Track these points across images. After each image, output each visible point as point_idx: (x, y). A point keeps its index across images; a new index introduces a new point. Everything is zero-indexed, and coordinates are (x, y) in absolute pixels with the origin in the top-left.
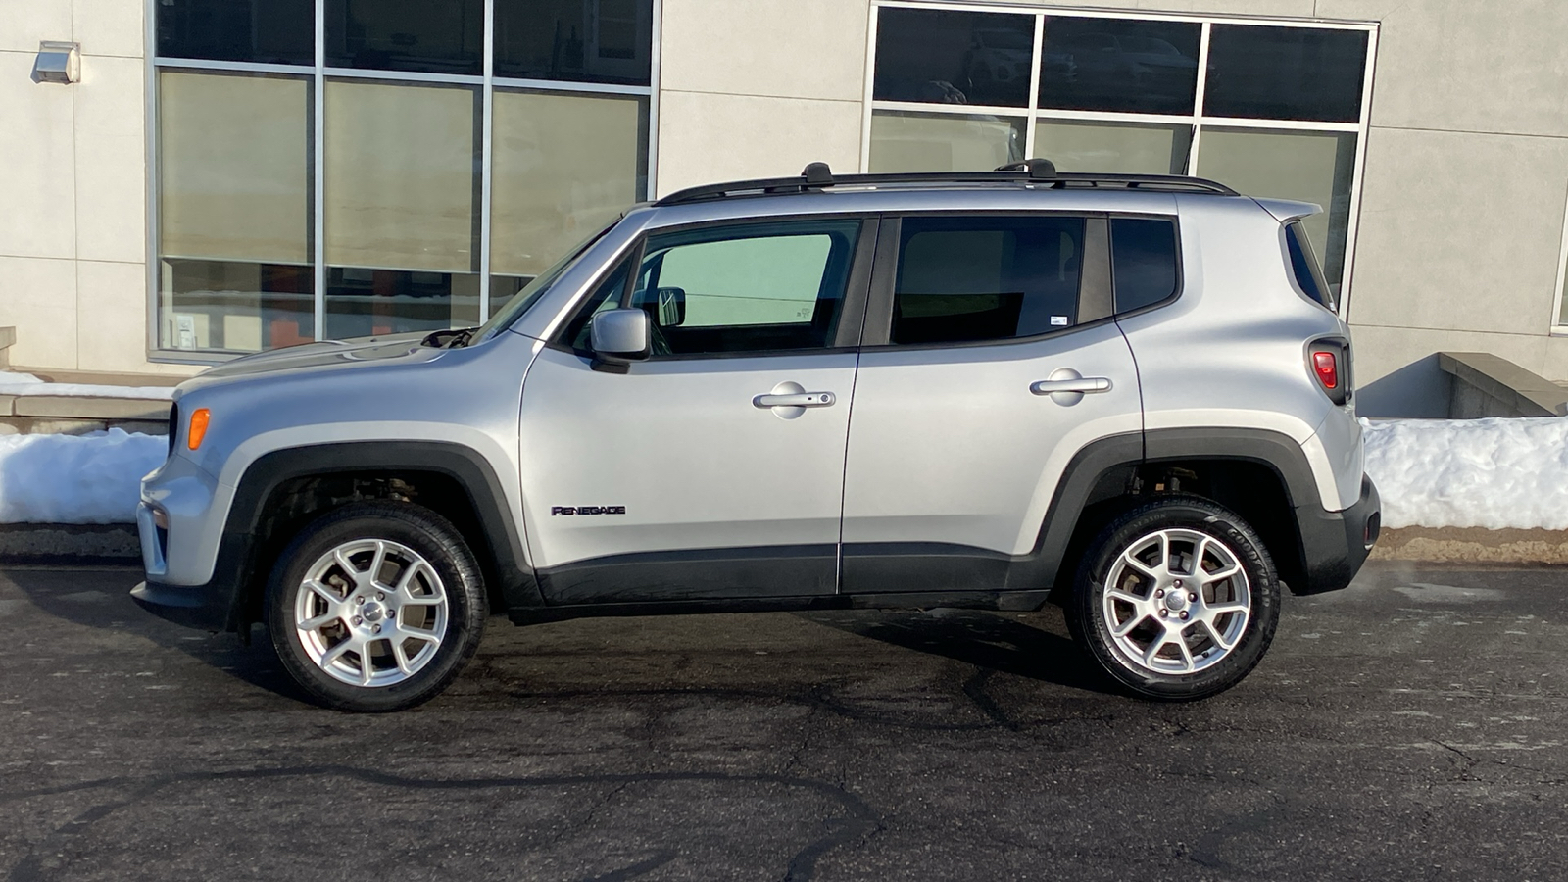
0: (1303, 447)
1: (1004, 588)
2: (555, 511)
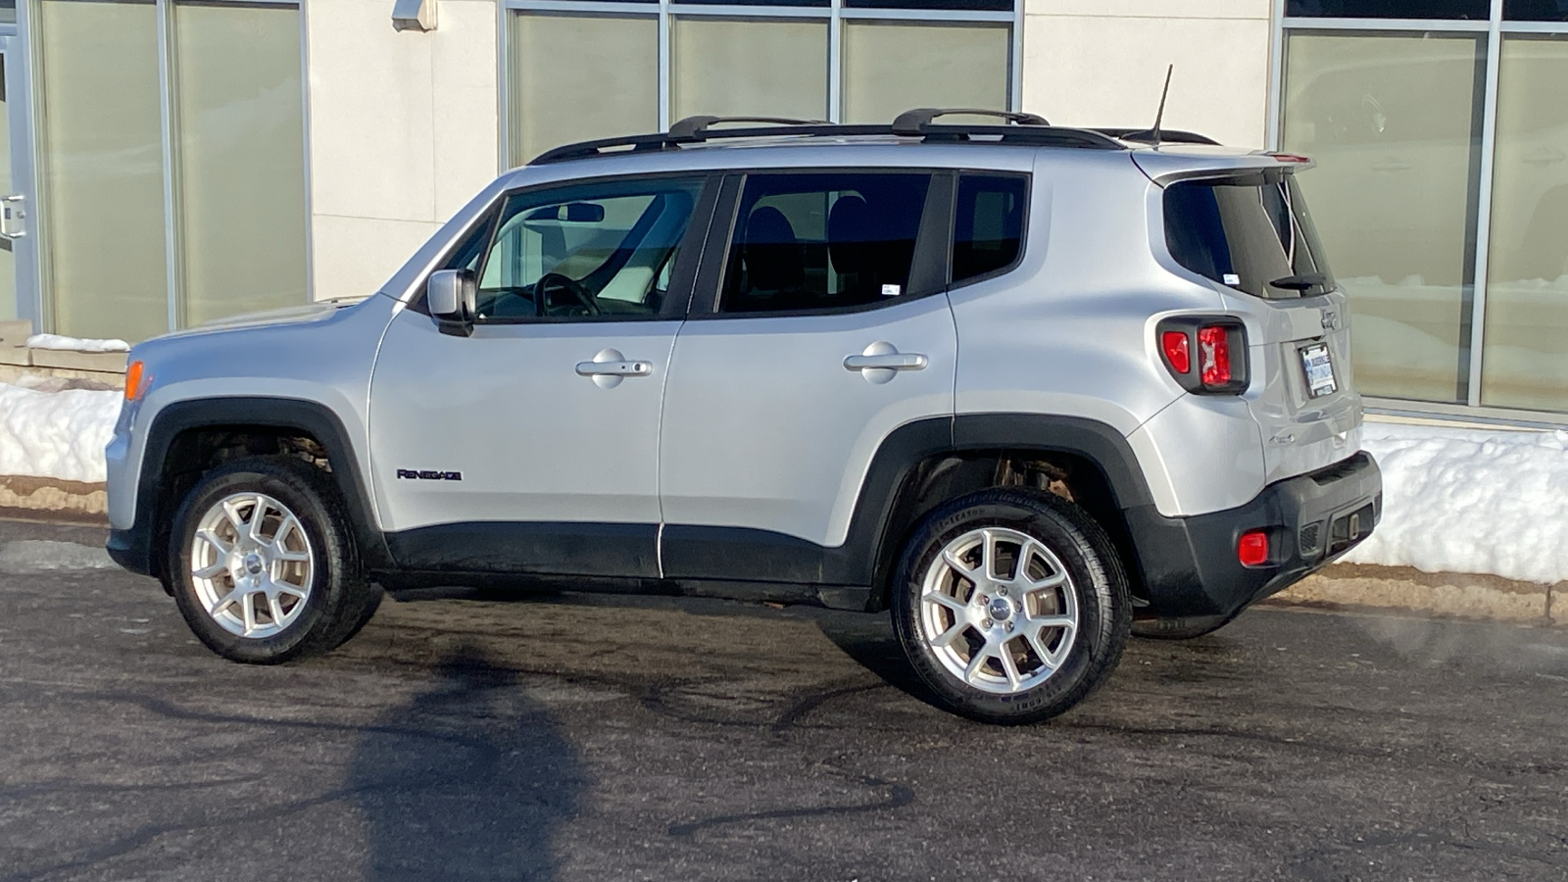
0: (1127, 439)
1: (819, 582)
2: (401, 473)
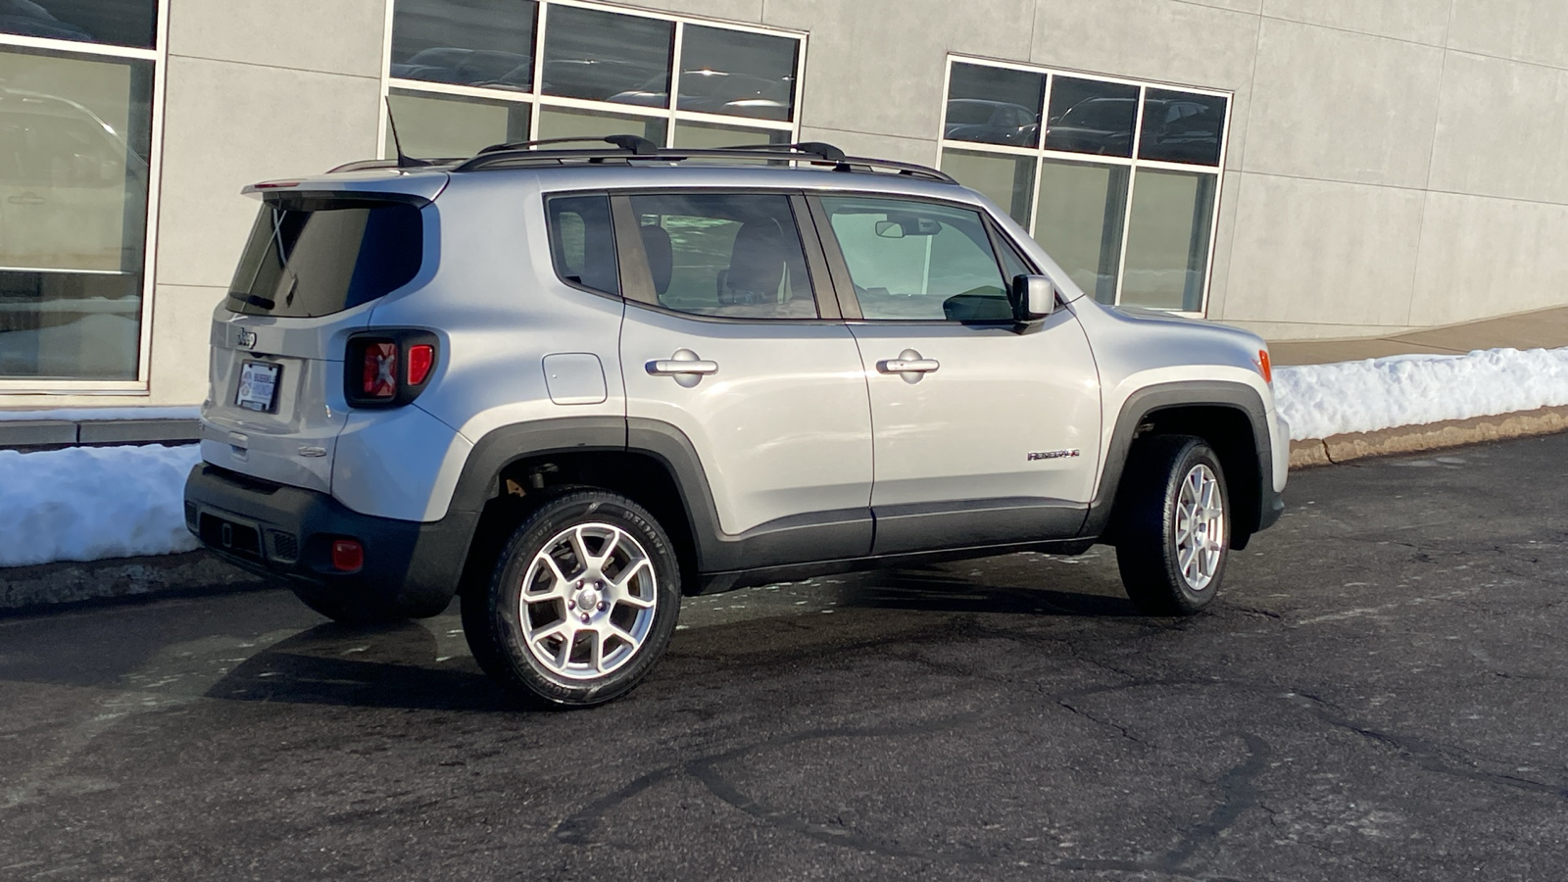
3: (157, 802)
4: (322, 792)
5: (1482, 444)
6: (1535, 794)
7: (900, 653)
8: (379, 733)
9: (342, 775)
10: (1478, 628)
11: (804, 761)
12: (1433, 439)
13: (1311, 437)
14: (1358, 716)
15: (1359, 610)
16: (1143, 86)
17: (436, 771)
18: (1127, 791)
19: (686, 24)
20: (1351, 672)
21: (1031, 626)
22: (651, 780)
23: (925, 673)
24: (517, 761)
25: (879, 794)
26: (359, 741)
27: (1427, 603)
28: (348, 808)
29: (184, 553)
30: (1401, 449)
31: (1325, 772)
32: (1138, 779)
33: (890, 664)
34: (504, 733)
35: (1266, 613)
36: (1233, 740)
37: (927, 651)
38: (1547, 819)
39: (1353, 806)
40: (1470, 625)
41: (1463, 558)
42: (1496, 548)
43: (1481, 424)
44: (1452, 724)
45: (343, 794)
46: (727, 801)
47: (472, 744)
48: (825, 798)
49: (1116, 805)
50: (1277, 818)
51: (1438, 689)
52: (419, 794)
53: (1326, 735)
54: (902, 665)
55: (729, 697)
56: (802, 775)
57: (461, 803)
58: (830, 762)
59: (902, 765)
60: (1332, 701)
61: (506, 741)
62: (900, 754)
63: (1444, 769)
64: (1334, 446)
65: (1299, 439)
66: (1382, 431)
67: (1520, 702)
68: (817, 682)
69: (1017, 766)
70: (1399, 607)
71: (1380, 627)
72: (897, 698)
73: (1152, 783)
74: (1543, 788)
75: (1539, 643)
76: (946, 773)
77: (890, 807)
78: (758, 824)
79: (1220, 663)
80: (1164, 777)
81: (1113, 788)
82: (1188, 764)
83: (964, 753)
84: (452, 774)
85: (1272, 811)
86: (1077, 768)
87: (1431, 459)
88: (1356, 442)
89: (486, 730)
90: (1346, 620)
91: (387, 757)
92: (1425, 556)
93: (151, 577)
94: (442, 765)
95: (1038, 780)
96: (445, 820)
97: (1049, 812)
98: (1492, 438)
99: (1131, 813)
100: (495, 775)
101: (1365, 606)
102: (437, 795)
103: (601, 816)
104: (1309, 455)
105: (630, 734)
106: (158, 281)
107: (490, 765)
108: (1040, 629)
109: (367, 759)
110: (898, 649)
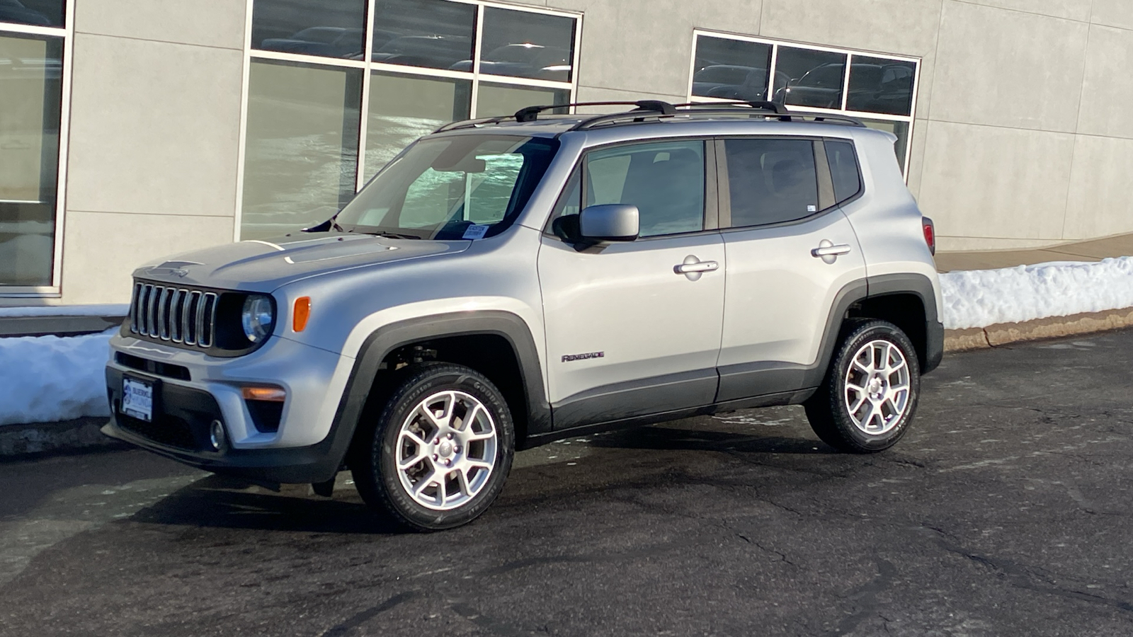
1: (799, 388)
2: (563, 359)
3: (12, 615)
4: (143, 607)
5: (1111, 331)
6: (1097, 606)
7: (621, 496)
8: (198, 561)
9: (161, 594)
10: (1078, 476)
11: (528, 581)
12: (1072, 327)
13: (974, 326)
14: (970, 544)
15: (987, 461)
16: (850, 53)
17: (236, 591)
18: (776, 604)
19: (485, 7)
20: (971, 510)
21: (728, 474)
22: (404, 598)
23: (637, 511)
24: (302, 583)
25: (581, 606)
26: (181, 568)
27: (1042, 456)
28: (161, 620)
29: (71, 420)
30: (1046, 336)
31: (935, 589)
32: (787, 595)
33: (612, 505)
34: (297, 561)
35: (914, 464)
36: (868, 564)
37: (641, 495)
38: (1102, 626)
39: (951, 615)
40: (1073, 473)
41: (1078, 420)
42: (1105, 413)
43: (1110, 316)
44: (1043, 551)
45: (159, 610)
46: (460, 614)
47: (268, 569)
48: (539, 611)
49: (765, 615)
50: (890, 625)
51: (1037, 523)
52: (218, 609)
53: (941, 560)
54: (621, 506)
55: (479, 532)
56: (524, 593)
57: (249, 617)
58: (549, 583)
59: (604, 585)
60: (951, 532)
61: (295, 567)
62: (605, 575)
63: (1028, 586)
64: (993, 333)
65: (965, 328)
66: (1031, 322)
67: (1101, 533)
68: (552, 520)
69: (695, 584)
70: (1020, 459)
71: (1002, 474)
72: (611, 531)
73: (797, 597)
74: (1105, 601)
75: (1125, 487)
76: (637, 590)
77: (587, 618)
78: (481, 631)
79: (870, 503)
80: (807, 593)
81: (766, 602)
82: (828, 583)
83: (655, 574)
84: (248, 594)
85: (887, 620)
86: (741, 586)
87: (1068, 343)
88: (1010, 330)
89: (283, 559)
90: (976, 469)
91: (200, 580)
92: (1049, 419)
93: (45, 439)
94: (243, 586)
95: (708, 596)
96: (235, 630)
97: (712, 621)
98: (1120, 326)
99: (775, 621)
100: (281, 594)
101: (993, 458)
102: (233, 610)
103: (359, 626)
104: (972, 340)
105: (395, 561)
106: (68, 208)
107: (279, 587)
108: (735, 477)
109: (183, 582)
110: (619, 493)
